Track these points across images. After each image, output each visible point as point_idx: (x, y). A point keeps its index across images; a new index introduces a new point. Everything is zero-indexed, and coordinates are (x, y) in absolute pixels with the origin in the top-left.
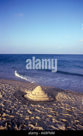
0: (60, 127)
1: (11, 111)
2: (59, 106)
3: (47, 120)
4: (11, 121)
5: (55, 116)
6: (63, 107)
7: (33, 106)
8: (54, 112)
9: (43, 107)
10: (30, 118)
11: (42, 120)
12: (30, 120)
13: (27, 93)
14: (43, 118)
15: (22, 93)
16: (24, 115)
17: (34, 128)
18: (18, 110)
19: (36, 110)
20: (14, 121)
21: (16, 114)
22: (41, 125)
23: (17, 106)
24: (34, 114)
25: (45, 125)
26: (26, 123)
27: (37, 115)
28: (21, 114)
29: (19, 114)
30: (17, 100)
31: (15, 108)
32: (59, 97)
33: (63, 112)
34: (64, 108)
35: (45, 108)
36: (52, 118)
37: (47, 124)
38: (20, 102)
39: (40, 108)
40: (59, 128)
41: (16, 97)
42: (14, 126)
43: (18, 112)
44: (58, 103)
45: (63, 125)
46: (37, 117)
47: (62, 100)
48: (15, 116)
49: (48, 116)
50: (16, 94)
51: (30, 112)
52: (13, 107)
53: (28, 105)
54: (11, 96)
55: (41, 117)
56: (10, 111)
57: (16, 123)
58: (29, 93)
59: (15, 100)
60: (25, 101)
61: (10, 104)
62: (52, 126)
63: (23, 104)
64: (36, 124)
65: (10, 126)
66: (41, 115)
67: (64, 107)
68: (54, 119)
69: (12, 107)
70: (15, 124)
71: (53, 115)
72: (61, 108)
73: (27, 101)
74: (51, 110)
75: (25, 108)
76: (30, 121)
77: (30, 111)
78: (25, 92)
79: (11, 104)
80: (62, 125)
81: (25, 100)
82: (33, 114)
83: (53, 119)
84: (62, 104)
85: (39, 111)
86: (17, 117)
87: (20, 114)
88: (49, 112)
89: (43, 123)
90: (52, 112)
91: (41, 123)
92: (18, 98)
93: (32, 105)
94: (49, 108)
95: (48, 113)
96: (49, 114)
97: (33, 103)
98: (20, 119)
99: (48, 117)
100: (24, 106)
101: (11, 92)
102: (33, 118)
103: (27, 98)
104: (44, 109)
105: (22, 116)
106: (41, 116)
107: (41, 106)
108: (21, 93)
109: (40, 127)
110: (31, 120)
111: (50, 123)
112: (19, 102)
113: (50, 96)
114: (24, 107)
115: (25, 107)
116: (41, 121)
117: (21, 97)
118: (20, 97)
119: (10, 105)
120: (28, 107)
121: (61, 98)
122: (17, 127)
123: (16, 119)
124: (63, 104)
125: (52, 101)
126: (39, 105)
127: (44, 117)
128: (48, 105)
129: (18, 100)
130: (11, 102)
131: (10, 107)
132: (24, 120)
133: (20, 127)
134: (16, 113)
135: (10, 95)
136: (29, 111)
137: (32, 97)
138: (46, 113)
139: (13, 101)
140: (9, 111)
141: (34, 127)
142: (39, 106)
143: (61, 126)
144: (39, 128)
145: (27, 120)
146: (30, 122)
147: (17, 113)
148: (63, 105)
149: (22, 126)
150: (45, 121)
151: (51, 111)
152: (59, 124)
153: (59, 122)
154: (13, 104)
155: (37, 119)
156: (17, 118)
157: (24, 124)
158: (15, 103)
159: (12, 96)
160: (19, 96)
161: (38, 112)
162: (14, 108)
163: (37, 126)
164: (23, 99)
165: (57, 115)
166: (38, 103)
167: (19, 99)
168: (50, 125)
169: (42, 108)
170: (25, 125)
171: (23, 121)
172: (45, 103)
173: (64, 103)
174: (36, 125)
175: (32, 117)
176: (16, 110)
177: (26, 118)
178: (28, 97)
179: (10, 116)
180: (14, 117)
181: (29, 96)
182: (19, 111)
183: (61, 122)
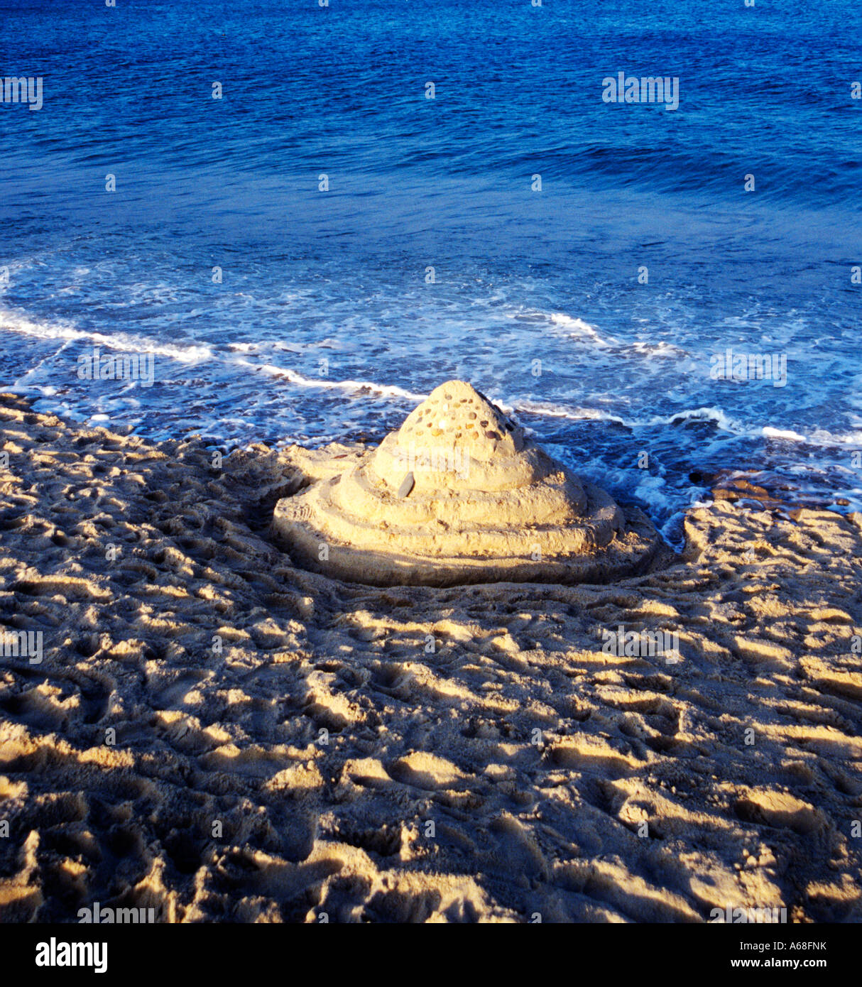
0: (708, 881)
1: (94, 694)
2: (714, 633)
3: (550, 792)
4: (95, 805)
5: (661, 746)
6: (764, 637)
7: (381, 625)
8: (649, 696)
9: (507, 643)
10: (330, 770)
11: (482, 793)
12: (328, 796)
13: (306, 483)
14: (494, 769)
15: (252, 480)
16: (257, 734)
17: (377, 886)
18: (189, 678)
19: (417, 672)
20: (125, 807)
21: (165, 733)
22: (467, 852)
23: (169, 634)
24: (388, 720)
25: (524, 847)
26: (274, 833)
27: (424, 738)
28: (216, 732)
29: (193, 722)
30: (174, 566)
31: (149, 656)
32: (730, 525)
33: (771, 703)
34: (779, 654)
35: (527, 646)
36: (618, 770)
37: (541, 836)
38: (219, 586)
39: (463, 647)
40: (699, 889)
41: (166, 531)
42: (125, 865)
43: (191, 710)
44: (705, 588)
45: (756, 853)
46: (421, 762)
47: (763, 554)
48: (149, 757)
49: (565, 743)
50: (173, 496)
51: (338, 706)
52: (123, 648)
53: (319, 623)
54: (102, 525)
55: (469, 763)
56: (85, 696)
57: (158, 831)
58: (335, 480)
59: (149, 566)
60: (286, 579)
61: (91, 614)
62: (603, 868)
63: (255, 611)
64: (407, 835)
65: (74, 867)
66: (472, 732)
67: (781, 643)
68: (633, 787)
69: (106, 643)
70: (143, 841)
71: (624, 737)
72: (737, 653)
73: (304, 576)
74: (613, 676)
75: (280, 658)
76: (335, 802)
77: (336, 689)
78: (290, 470)
79: (102, 616)
80: (733, 861)
81: (284, 566)
82: (373, 722)
83: (620, 784)
84: (756, 604)
85: (448, 688)
86: (176, 761)
87: (206, 722)
88: (583, 705)
89: (499, 828)
90: (623, 696)
91: (473, 830)
92: (186, 547)
93: (364, 619)
94: (581, 647)
95: (566, 710)
96: (584, 722)
97: (376, 593)
98: (213, 789)
99: (558, 759)
100: (269, 627)
101: (99, 470)
102: (371, 768)
103: (303, 537)
104: (511, 665)
105: (231, 752)
106: (477, 745)
107: (486, 624)
108: (232, 484)
109: (458, 871)
110: (345, 799)
111: (588, 827)
112: (208, 592)
113: (607, 513)
114: (261, 644)
115: (277, 644)
116: (467, 806)
117: (231, 530)
118: (213, 527)
119: (89, 628)
120: (311, 642)
121: (749, 535)
122: (167, 879)
123: (150, 787)
124: (768, 606)
125: (636, 568)
126: (455, 618)
127: (509, 762)
128: (572, 612)
129: (187, 565)
130: (94, 590)
131: (84, 649)
132: (259, 802)
133: (202, 873)
134: (155, 722)
135: (85, 505)
136: (318, 688)
137: (366, 524)
138: (543, 711)
139: (123, 582)
140: (74, 701)
141: (378, 881)
142: (459, 631)
143: (718, 872)
144: (435, 882)
145: (289, 796)
146: (327, 820)
147: (168, 717)
148: (769, 621)
149: (232, 860)
150: (516, 804)
151: (605, 693)
152: (703, 840)
153: (701, 819)
154: (129, 612)
155: (423, 784)
156: (168, 780)
157: (259, 841)
158: (147, 597)
159: (119, 516)
160: (202, 511)
161: (436, 697)
162: (130, 664)
163: (417, 865)
164: (254, 546)
165: (682, 736)
166: (443, 593)
167: (203, 558)
168: (588, 850)
169: (495, 653)
170: (260, 857)
171: (246, 803)
172: (539, 588)
173: (788, 587)
174: (405, 853)
175: (361, 754)
176: (165, 683)
177: (288, 778)
178: (321, 519)
179: (86, 756)
180: (127, 758)
181: (331, 506)
182: (193, 697)
183: (722, 823)
